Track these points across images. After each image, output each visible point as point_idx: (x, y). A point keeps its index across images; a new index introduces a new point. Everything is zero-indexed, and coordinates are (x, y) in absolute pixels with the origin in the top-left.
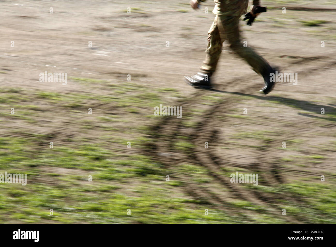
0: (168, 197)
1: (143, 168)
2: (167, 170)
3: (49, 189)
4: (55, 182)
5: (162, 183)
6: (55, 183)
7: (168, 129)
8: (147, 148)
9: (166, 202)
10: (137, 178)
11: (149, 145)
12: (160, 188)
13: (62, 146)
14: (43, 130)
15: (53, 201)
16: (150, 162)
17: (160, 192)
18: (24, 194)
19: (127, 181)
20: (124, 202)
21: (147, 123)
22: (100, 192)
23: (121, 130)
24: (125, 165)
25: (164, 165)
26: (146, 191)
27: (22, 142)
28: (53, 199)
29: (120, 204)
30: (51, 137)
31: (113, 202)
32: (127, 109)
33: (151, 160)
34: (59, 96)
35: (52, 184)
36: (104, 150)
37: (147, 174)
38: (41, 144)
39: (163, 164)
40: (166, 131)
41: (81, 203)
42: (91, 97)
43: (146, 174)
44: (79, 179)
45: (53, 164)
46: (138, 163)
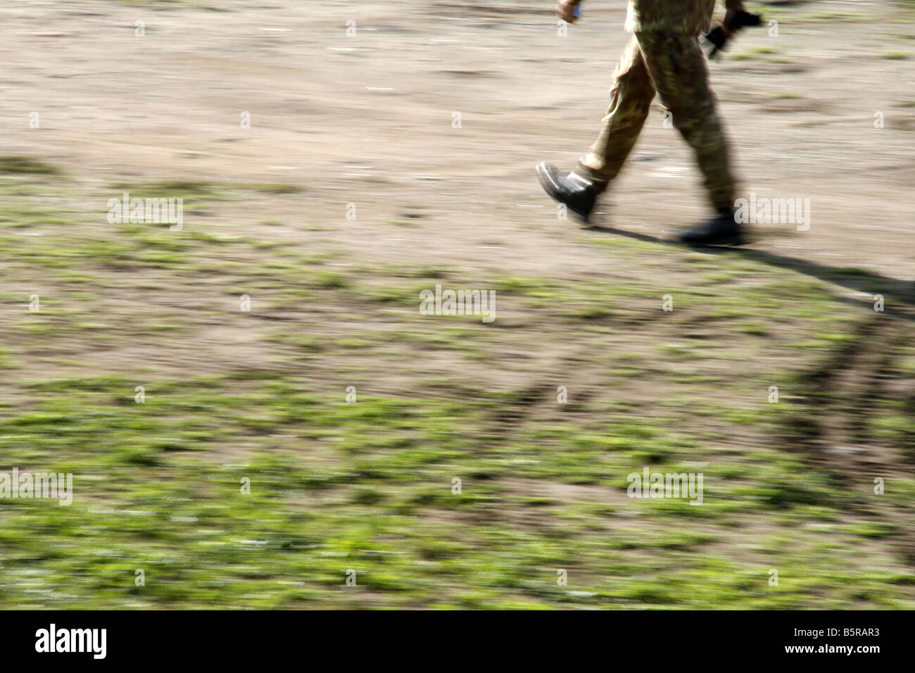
0: (851, 566)
1: (782, 486)
2: (848, 493)
3: (526, 541)
4: (541, 521)
5: (832, 529)
6: (543, 523)
7: (852, 381)
8: (792, 432)
9: (845, 581)
10: (765, 514)
11: (797, 423)
12: (830, 541)
13: (560, 423)
14: (509, 381)
15: (539, 572)
16: (799, 470)
17: (828, 553)
18: (457, 553)
19: (740, 520)
20: (728, 578)
21: (791, 364)
22: (661, 551)
23: (720, 382)
24: (730, 477)
25: (839, 480)
26: (790, 549)
27: (455, 412)
28: (538, 568)
29: (717, 584)
30: (531, 397)
31: (698, 577)
32: (739, 326)
33: (801, 465)
34: (551, 287)
35: (533, 525)
36: (675, 437)
37: (792, 503)
38: (504, 417)
39: (836, 477)
40: (845, 386)
41: (613, 580)
42: (641, 290)
43: (793, 505)
44: (607, 514)
45: (537, 471)
46: (768, 471)
